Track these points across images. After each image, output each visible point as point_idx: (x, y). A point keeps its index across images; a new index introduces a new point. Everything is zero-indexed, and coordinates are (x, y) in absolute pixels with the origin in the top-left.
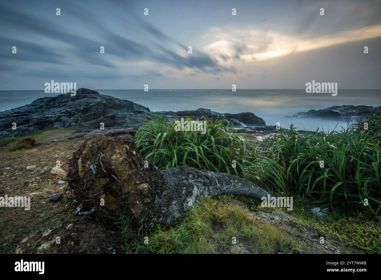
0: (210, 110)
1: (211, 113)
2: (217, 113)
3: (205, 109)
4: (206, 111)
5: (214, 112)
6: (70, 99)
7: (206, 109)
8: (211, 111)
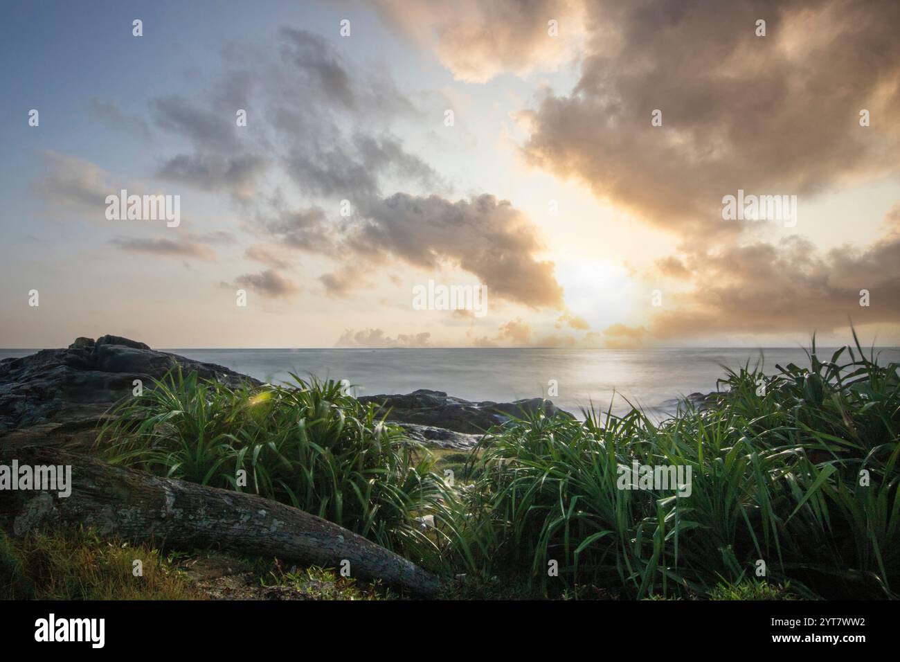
0: (444, 394)
1: (445, 400)
2: (460, 401)
3: (432, 392)
4: (432, 396)
5: (455, 399)
6: (65, 361)
7: (434, 391)
8: (448, 395)
